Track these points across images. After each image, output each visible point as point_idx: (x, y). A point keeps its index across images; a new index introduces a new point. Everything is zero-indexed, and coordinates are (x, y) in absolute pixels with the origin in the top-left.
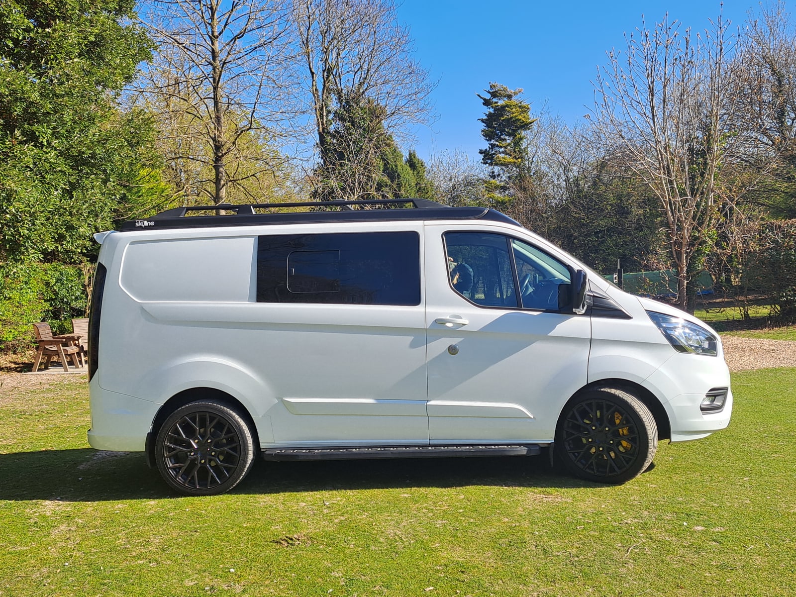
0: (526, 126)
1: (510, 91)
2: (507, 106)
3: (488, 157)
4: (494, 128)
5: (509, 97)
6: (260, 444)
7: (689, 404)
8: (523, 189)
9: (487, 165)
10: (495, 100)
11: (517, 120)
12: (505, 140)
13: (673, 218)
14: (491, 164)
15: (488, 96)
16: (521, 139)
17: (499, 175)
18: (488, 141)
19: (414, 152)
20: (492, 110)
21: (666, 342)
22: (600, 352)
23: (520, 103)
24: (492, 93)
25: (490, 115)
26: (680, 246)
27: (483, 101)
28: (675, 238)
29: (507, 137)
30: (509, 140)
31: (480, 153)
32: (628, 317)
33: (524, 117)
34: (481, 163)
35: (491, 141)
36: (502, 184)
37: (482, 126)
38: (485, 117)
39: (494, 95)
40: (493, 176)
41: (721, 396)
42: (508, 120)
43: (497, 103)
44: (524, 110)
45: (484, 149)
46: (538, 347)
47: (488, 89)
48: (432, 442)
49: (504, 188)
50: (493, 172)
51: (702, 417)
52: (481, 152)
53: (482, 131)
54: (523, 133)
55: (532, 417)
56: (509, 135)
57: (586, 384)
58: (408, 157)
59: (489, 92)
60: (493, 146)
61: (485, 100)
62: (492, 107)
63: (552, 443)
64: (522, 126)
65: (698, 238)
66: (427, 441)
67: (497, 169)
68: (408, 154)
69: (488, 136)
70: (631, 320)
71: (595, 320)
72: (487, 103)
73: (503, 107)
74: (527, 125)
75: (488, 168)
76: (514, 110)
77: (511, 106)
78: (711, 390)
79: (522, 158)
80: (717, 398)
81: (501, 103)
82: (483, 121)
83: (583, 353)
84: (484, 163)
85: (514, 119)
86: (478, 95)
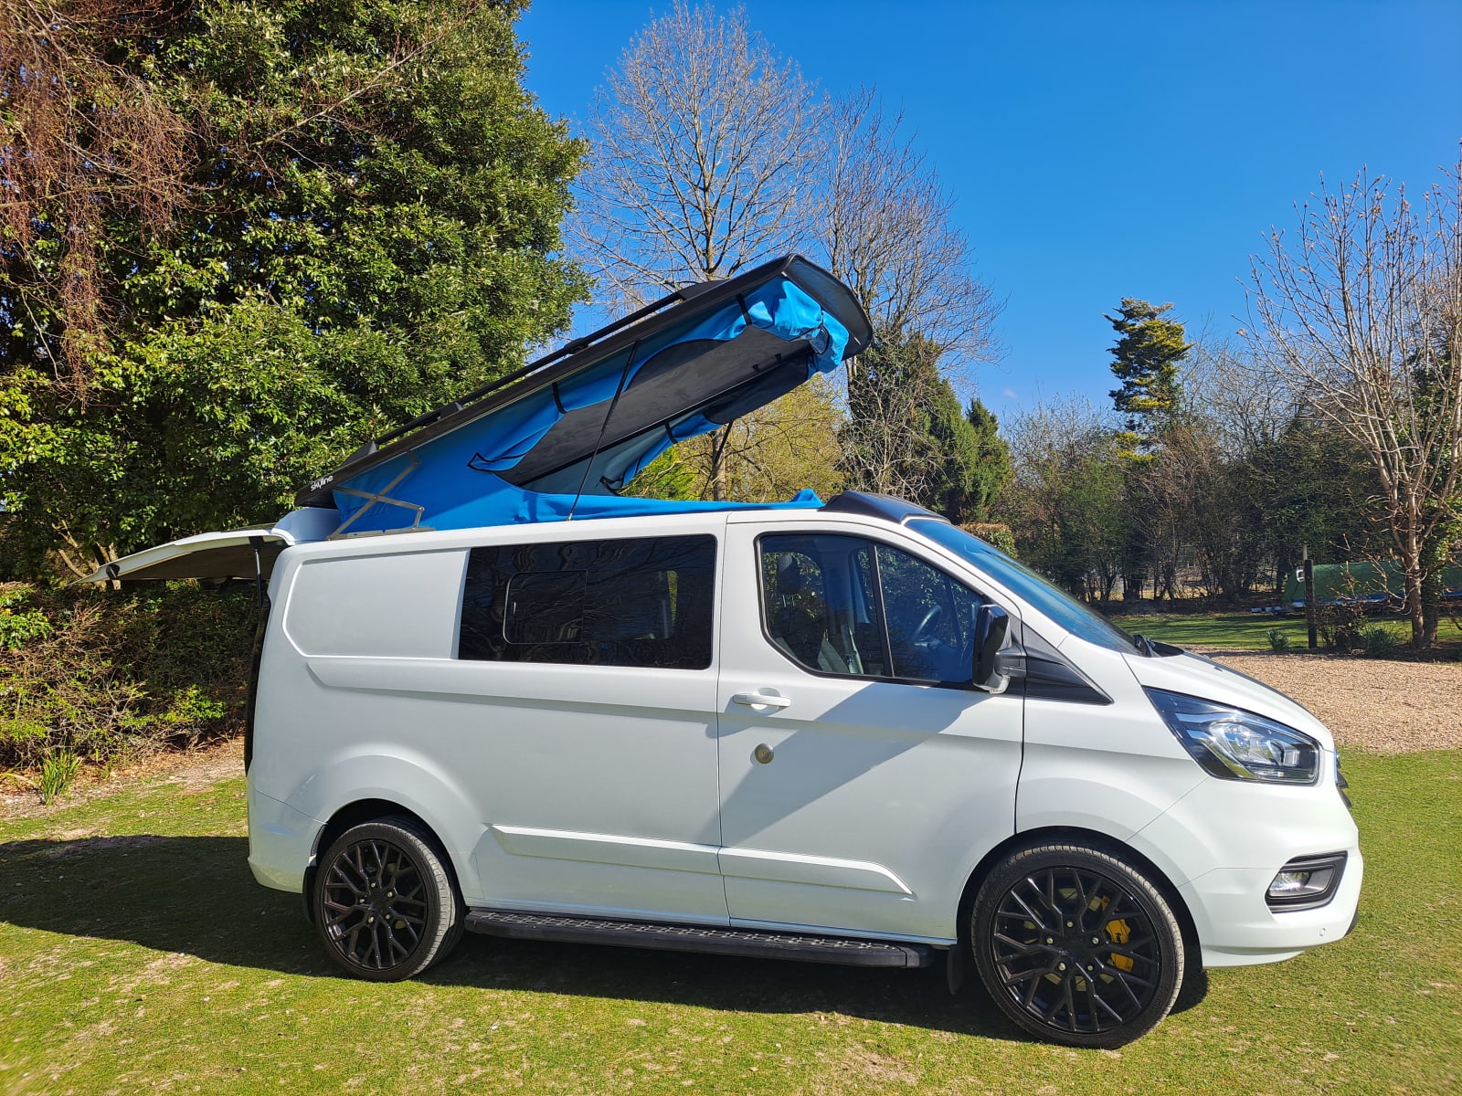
0: (1177, 354)
1: (1152, 307)
2: (1148, 328)
3: (1121, 399)
4: (1131, 360)
5: (1152, 316)
6: (465, 899)
7: (1237, 891)
8: (1175, 442)
9: (1122, 411)
10: (1130, 322)
11: (1163, 346)
12: (1149, 375)
13: (1391, 479)
14: (1127, 411)
15: (1120, 317)
16: (1171, 373)
17: (1140, 425)
18: (1121, 378)
19: (979, 399)
20: (1126, 336)
21: (1184, 755)
22: (1041, 771)
23: (1169, 323)
24: (1127, 311)
25: (1123, 343)
26: (1406, 525)
27: (1113, 324)
28: (1396, 512)
29: (1149, 372)
30: (1154, 375)
31: (1110, 395)
32: (1103, 700)
33: (1175, 342)
34: (1114, 409)
35: (1125, 378)
36: (1144, 437)
37: (1114, 358)
38: (1116, 346)
39: (1129, 314)
40: (1131, 427)
41: (1326, 871)
42: (1150, 348)
43: (1133, 325)
44: (1174, 332)
45: (1116, 390)
46: (922, 754)
47: (1120, 306)
48: (735, 923)
49: (1146, 444)
50: (1132, 421)
51: (1272, 919)
52: (1112, 394)
53: (1112, 365)
54: (1174, 364)
55: (910, 893)
56: (1153, 368)
57: (1013, 834)
58: (970, 409)
59: (1121, 311)
60: (1129, 385)
61: (1115, 322)
62: (1126, 332)
63: (952, 945)
64: (1173, 355)
65: (1436, 510)
66: (724, 921)
67: (1137, 417)
68: (970, 403)
69: (1121, 371)
70: (1110, 706)
71: (1033, 704)
72: (1119, 326)
73: (1142, 330)
74: (1179, 352)
75: (1123, 417)
76: (1159, 333)
77: (1154, 328)
78: (1292, 861)
79: (1173, 399)
80: (1313, 875)
81: (1140, 324)
82: (1114, 351)
83: (1006, 770)
84: (1117, 410)
85: (1158, 345)
86: (1107, 317)
